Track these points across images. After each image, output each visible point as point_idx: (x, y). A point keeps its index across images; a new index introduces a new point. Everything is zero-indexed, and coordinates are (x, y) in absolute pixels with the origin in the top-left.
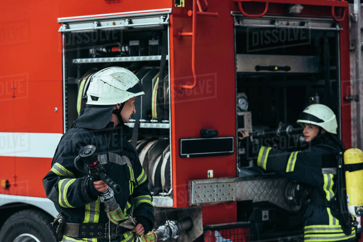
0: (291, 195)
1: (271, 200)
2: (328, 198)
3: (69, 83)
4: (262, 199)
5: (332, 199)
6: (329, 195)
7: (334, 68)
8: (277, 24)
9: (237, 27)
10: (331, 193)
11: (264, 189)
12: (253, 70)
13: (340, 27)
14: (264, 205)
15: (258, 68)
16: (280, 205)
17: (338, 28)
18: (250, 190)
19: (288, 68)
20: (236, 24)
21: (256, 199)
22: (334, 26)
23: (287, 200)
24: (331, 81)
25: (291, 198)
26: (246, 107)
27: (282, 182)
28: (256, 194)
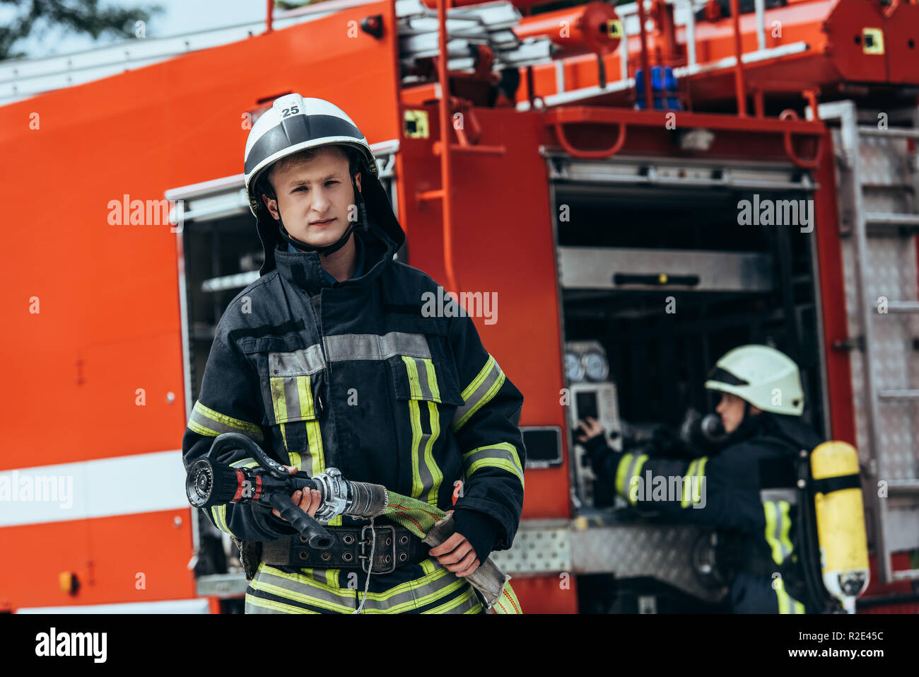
0: (708, 562)
1: (660, 574)
2: (778, 557)
3: (198, 334)
4: (637, 570)
5: (787, 560)
6: (781, 549)
7: (804, 279)
8: (654, 176)
9: (559, 182)
10: (783, 548)
11: (643, 548)
12: (609, 284)
13: (812, 181)
14: (644, 584)
15: (619, 279)
16: (682, 585)
17: (806, 183)
18: (606, 551)
19: (693, 280)
20: (554, 174)
21: (622, 571)
22: (797, 178)
23: (698, 575)
24: (799, 310)
25: (706, 569)
26: (602, 371)
27: (685, 533)
28: (623, 559)
